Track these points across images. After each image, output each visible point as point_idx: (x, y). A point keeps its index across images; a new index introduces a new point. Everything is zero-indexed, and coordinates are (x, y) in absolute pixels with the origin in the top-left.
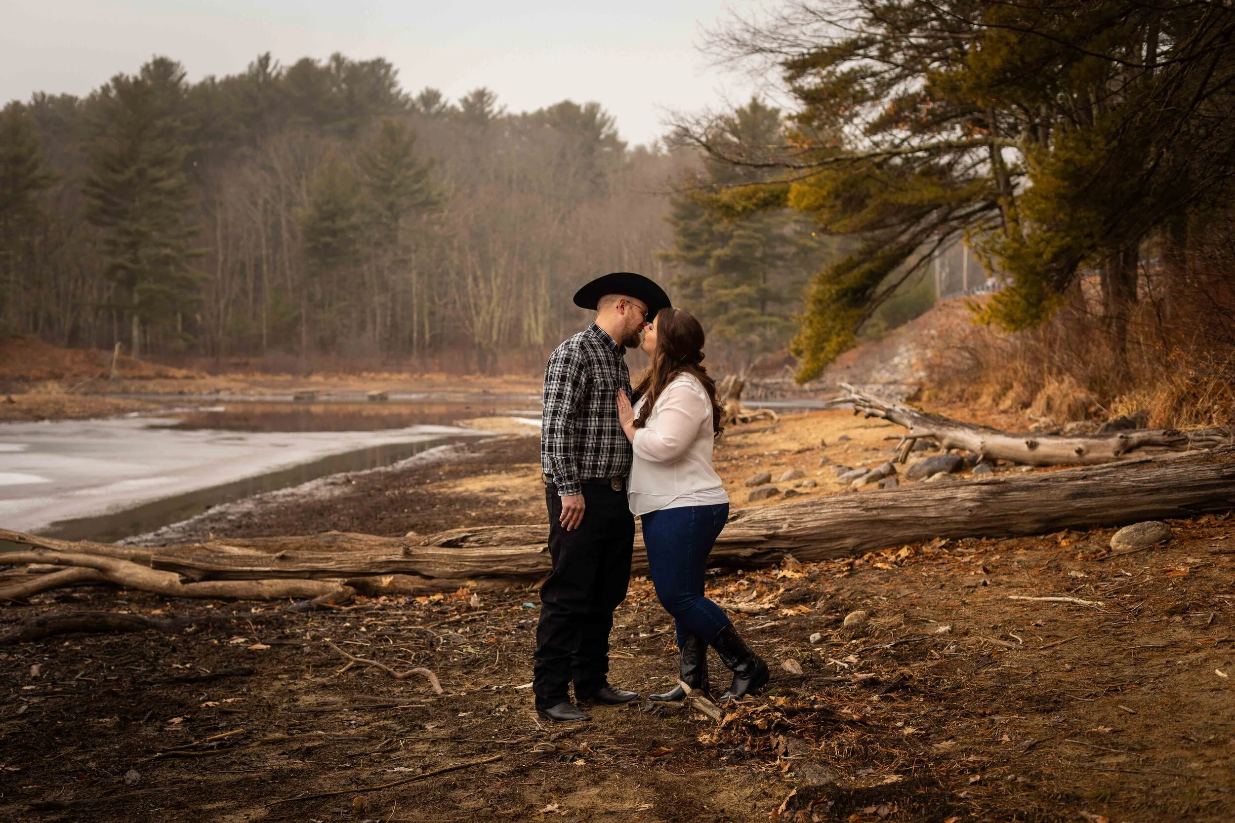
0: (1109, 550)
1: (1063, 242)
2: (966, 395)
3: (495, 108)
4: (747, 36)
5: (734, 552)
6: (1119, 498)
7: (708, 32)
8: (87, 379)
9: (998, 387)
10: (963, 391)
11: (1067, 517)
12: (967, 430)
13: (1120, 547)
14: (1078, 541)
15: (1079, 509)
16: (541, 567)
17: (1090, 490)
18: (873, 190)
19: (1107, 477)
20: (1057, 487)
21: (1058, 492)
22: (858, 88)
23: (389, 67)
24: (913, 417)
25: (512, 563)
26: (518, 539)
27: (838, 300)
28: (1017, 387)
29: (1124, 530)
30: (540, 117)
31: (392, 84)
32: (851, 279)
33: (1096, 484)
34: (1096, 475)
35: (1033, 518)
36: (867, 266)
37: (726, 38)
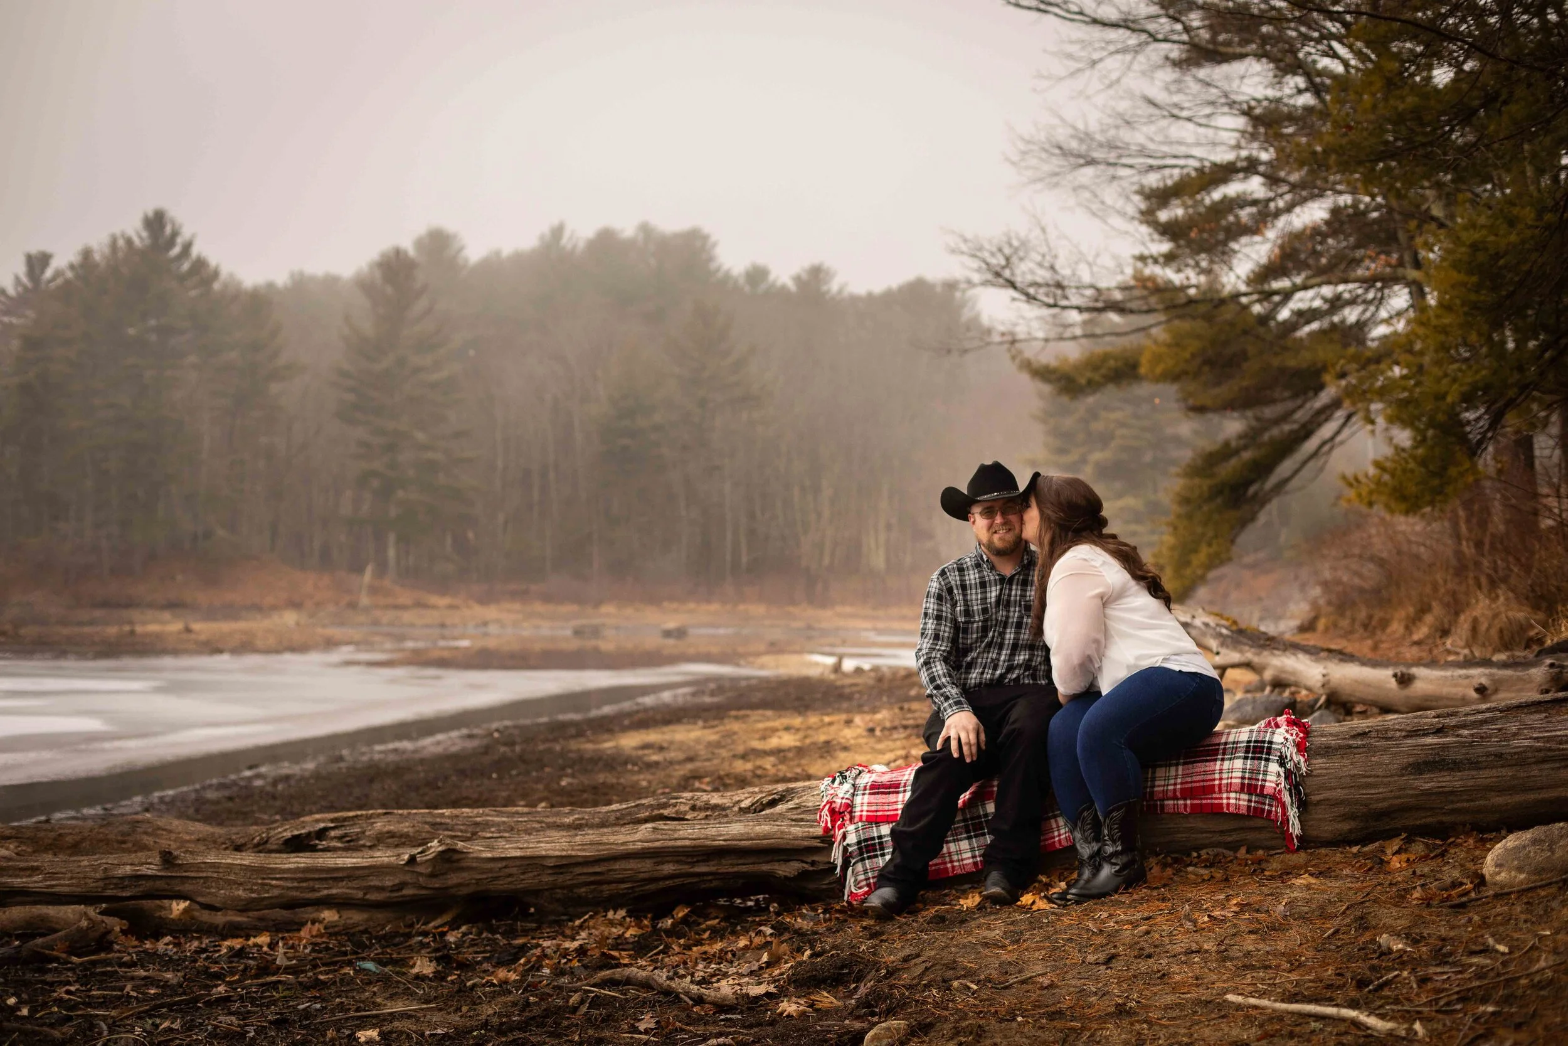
0: (1480, 881)
1: (1478, 377)
2: (1374, 623)
3: (834, 286)
4: (1074, 145)
5: (765, 867)
6: (1508, 772)
7: (1022, 139)
8: (331, 608)
9: (1411, 610)
10: (1370, 617)
11: (1405, 809)
12: (1301, 656)
13: (1503, 876)
14: (1424, 858)
15: (1428, 793)
16: (408, 891)
17: (1452, 755)
18: (1251, 350)
19: (1484, 730)
20: (1385, 750)
21: (1386, 758)
22: (1231, 218)
23: (705, 238)
24: (1221, 635)
25: (355, 884)
26: (406, 835)
27: (1211, 498)
28: (1437, 609)
29: (1511, 841)
30: (889, 299)
31: (711, 259)
32: (1227, 470)
33: (1462, 745)
34: (1464, 726)
35: (1342, 810)
36: (1247, 455)
37: (1047, 146)
